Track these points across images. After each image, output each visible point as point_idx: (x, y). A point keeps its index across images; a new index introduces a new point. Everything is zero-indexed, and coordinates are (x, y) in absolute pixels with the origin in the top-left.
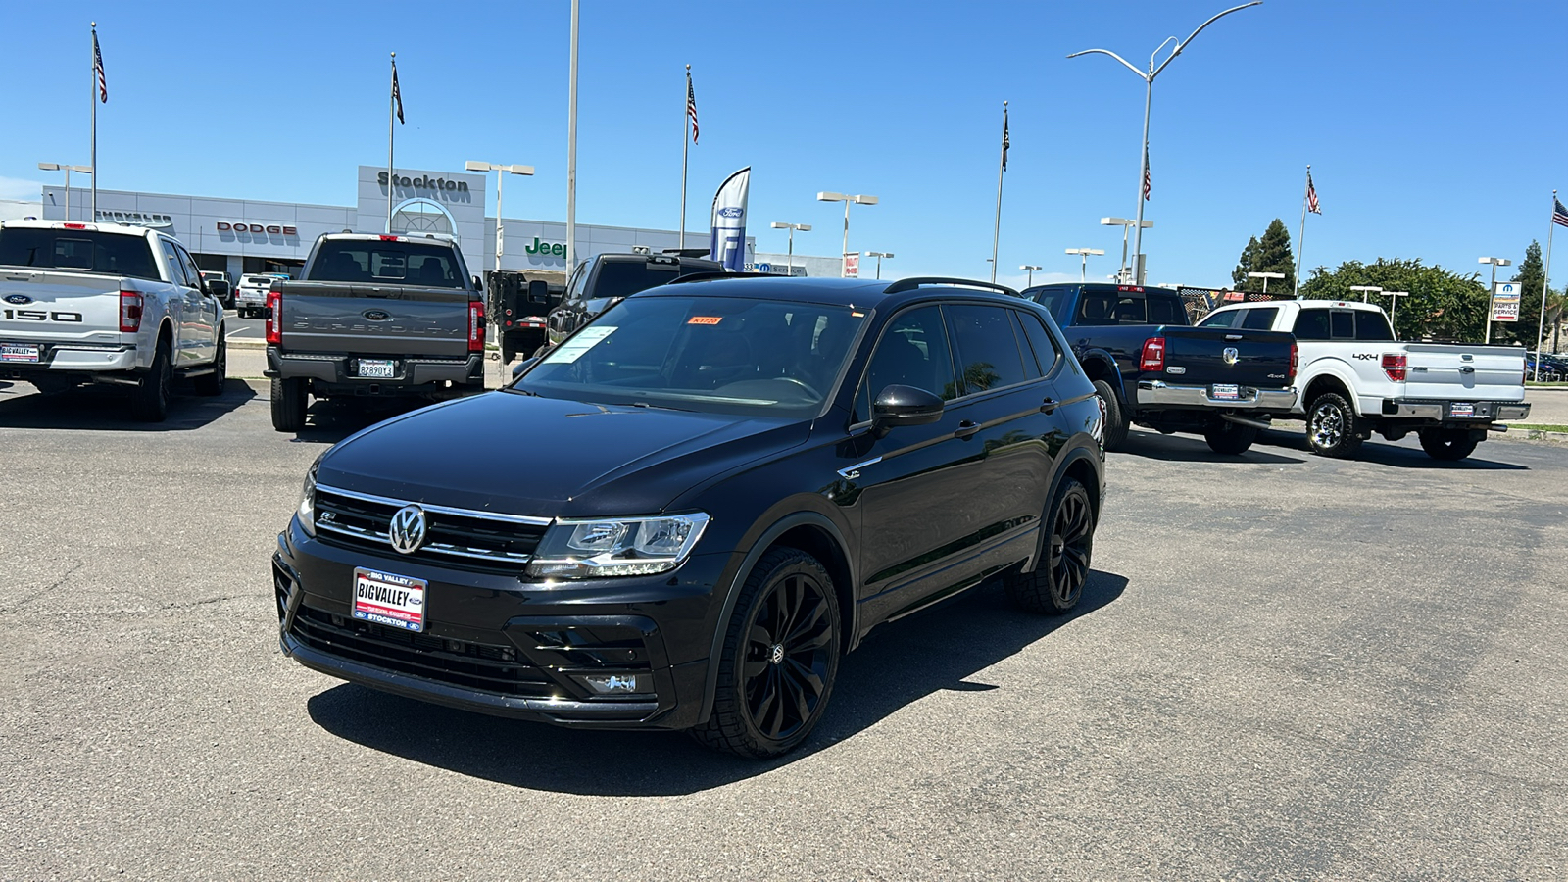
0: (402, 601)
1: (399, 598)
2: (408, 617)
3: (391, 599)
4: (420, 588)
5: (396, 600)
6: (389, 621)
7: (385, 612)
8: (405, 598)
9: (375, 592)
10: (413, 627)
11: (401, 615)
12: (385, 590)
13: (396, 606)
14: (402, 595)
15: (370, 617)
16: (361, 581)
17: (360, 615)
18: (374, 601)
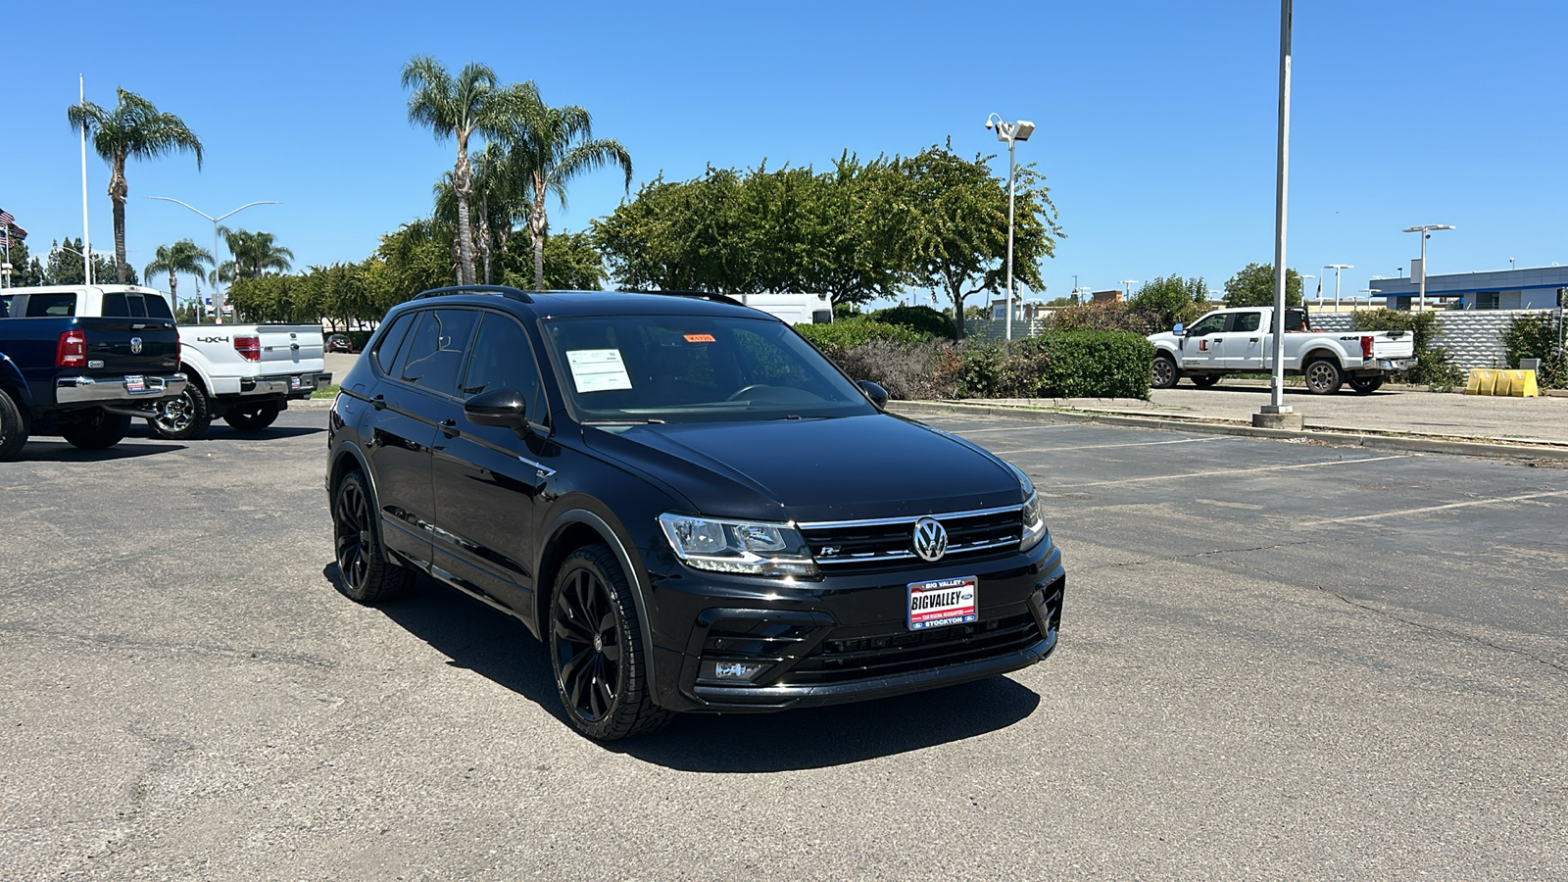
0: (955, 601)
1: (953, 598)
2: (961, 612)
3: (945, 602)
4: (973, 583)
5: (950, 602)
6: (945, 621)
7: (940, 615)
8: (958, 597)
9: (929, 601)
10: (969, 619)
11: (955, 613)
12: (939, 596)
13: (950, 607)
14: (955, 596)
15: (927, 624)
16: (914, 595)
17: (918, 626)
18: (929, 610)
